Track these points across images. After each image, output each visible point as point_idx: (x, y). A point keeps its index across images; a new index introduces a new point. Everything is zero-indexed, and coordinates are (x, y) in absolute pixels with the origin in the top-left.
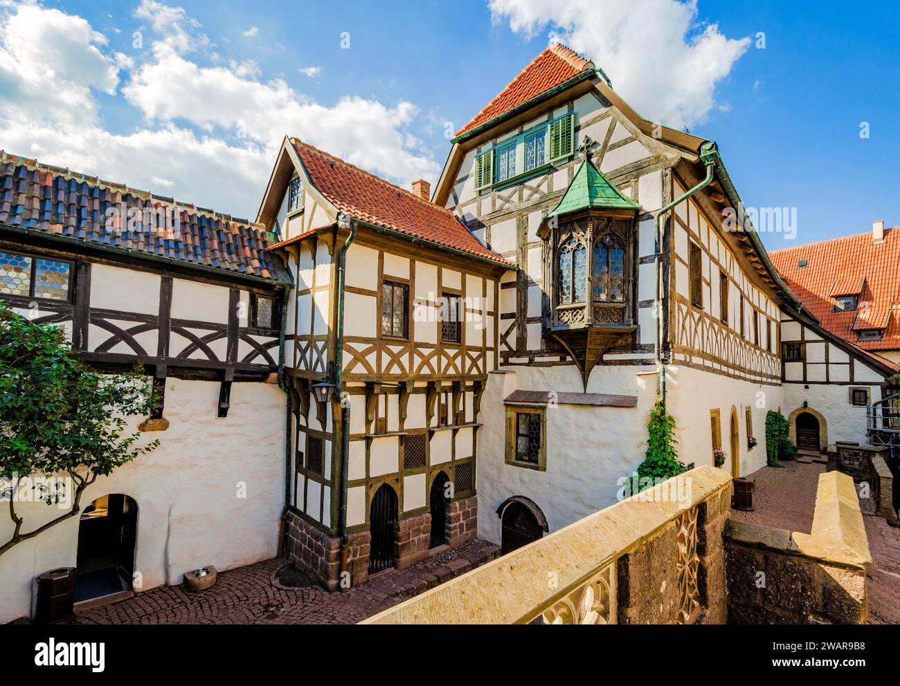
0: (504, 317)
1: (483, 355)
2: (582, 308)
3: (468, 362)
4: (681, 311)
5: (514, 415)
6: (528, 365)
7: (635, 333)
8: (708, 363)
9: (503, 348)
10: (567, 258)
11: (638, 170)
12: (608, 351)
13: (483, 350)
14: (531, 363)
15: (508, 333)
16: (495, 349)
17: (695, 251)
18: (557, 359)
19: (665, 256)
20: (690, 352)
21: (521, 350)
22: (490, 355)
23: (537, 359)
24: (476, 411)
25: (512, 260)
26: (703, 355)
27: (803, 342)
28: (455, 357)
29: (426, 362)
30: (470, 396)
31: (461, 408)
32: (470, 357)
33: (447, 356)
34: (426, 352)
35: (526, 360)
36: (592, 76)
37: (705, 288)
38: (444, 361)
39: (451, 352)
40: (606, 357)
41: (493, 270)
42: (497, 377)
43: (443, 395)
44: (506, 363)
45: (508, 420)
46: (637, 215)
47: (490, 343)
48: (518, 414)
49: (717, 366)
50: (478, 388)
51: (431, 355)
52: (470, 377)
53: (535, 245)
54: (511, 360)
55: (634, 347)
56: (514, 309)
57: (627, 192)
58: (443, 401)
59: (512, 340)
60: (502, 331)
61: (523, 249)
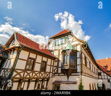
0: (55, 67)
1: (50, 74)
2: (68, 65)
3: (46, 75)
4: (84, 66)
5: (54, 86)
6: (58, 76)
7: (76, 70)
8: (88, 76)
9: (54, 72)
10: (66, 57)
11: (77, 45)
12: (72, 73)
13: (50, 73)
14: (59, 75)
15: (55, 70)
16: (52, 73)
17: (85, 58)
18: (63, 74)
19: (81, 57)
20: (85, 73)
21: (57, 73)
22: (51, 74)
23: (60, 74)
24: (47, 85)
25: (57, 57)
26: (88, 74)
27: (101, 73)
28: (43, 74)
29: (36, 75)
30: (46, 82)
31: (43, 85)
32: (47, 74)
33: (41, 74)
34: (36, 73)
35: (58, 75)
36: (71, 32)
37: (87, 63)
38: (41, 75)
39: (42, 73)
40: (72, 74)
41: (53, 58)
42: (52, 78)
43: (39, 82)
44: (54, 75)
45: (53, 87)
46: (77, 51)
47: (51, 71)
48: (55, 86)
49: (90, 76)
50: (48, 80)
51: (38, 74)
52: (46, 78)
53: (61, 55)
54: (55, 75)
55: (77, 72)
56: (56, 65)
57: (75, 48)
58: (39, 83)
59: (56, 71)
60: (54, 69)
61: (59, 55)
